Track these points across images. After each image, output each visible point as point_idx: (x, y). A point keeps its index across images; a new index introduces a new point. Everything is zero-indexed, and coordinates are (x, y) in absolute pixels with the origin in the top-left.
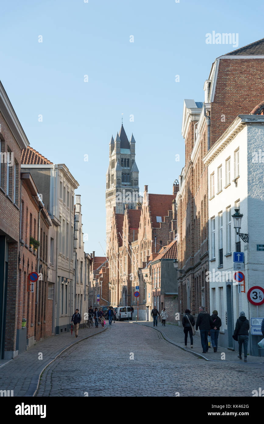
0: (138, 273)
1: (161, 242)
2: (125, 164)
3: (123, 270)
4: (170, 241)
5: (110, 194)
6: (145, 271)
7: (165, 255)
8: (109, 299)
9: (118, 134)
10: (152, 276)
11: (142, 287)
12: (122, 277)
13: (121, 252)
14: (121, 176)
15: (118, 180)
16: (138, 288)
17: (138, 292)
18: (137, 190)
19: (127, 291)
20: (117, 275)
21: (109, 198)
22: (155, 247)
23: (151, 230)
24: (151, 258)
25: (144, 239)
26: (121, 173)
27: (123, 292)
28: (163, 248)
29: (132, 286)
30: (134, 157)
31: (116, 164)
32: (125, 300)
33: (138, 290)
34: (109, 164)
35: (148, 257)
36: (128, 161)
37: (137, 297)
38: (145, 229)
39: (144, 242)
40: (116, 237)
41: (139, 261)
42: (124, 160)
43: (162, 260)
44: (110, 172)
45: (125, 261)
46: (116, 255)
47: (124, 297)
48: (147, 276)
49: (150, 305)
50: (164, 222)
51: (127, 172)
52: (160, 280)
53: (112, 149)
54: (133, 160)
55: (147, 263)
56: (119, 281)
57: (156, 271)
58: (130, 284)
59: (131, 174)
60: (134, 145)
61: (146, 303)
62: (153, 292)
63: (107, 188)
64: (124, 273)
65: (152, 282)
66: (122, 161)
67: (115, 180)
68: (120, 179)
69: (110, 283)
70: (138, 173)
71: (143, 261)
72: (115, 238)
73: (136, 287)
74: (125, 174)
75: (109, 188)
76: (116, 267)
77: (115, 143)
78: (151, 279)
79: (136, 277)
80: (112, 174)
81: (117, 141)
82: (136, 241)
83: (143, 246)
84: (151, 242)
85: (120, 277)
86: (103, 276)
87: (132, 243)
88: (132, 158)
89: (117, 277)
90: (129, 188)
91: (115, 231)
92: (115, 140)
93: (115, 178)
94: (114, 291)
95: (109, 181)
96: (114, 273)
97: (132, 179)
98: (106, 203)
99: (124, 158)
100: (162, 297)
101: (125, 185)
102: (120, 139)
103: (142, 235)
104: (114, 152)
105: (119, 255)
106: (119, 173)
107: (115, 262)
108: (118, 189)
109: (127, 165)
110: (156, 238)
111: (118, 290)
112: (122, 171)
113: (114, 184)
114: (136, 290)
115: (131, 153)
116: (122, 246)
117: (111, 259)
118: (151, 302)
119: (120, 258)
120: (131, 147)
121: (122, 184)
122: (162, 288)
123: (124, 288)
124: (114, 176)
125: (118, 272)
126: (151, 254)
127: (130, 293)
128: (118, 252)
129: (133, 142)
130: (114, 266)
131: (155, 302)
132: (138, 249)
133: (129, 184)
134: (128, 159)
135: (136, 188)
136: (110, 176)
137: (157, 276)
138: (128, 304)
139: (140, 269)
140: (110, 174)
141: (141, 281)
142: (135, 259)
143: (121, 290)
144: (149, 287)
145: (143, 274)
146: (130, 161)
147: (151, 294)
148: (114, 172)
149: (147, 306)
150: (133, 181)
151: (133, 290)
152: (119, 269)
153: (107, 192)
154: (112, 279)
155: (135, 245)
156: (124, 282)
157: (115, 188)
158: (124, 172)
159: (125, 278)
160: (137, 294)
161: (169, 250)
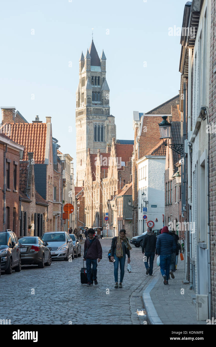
0: (108, 203)
1: (124, 181)
2: (95, 82)
3: (96, 199)
4: (130, 181)
5: (80, 113)
6: (113, 203)
7: (126, 193)
8: (84, 221)
9: (88, 51)
10: (117, 206)
11: (110, 213)
12: (95, 205)
13: (94, 185)
14: (91, 95)
15: (88, 98)
16: (107, 214)
17: (107, 217)
18: (108, 109)
19: (99, 215)
20: (91, 203)
21: (79, 117)
22: (120, 184)
23: (117, 172)
24: (117, 193)
25: (112, 178)
26: (91, 92)
27: (96, 217)
28: (125, 186)
29: (103, 212)
30: (104, 75)
31: (86, 83)
32: (97, 222)
33: (107, 216)
34: (79, 81)
35: (115, 192)
36: (99, 79)
37: (106, 220)
38: (113, 170)
39: (112, 180)
40: (91, 173)
41: (108, 194)
42: (94, 78)
43: (124, 196)
44: (80, 90)
45: (97, 192)
46: (90, 187)
47: (97, 220)
48: (114, 206)
49: (116, 227)
50: (127, 166)
51: (98, 90)
52: (123, 209)
53: (82, 66)
54: (104, 78)
55: (114, 196)
56: (92, 208)
57: (120, 203)
58: (101, 211)
59: (102, 92)
60: (105, 62)
61: (113, 225)
62: (118, 218)
63: (77, 107)
64: (96, 202)
65: (118, 210)
66: (92, 79)
67: (85, 99)
68: (90, 98)
69: (86, 209)
70: (109, 91)
71: (111, 195)
72: (89, 173)
73: (106, 213)
74: (96, 93)
75: (79, 106)
76: (90, 196)
77: (86, 60)
78: (117, 208)
79: (106, 206)
80: (82, 92)
81: (87, 58)
82: (106, 179)
83: (111, 183)
84: (117, 181)
85: (93, 204)
86: (80, 203)
87: (103, 179)
88: (103, 76)
89: (91, 204)
90: (100, 107)
91: (90, 168)
92: (85, 57)
93: (85, 97)
94: (89, 215)
95: (79, 99)
96: (89, 201)
97: (103, 98)
98: (76, 122)
99: (95, 76)
100: (123, 221)
101: (96, 104)
102: (90, 56)
103: (111, 175)
104: (84, 69)
105: (93, 187)
106: (89, 92)
107: (89, 193)
108: (88, 108)
109: (97, 83)
110: (120, 178)
111: (92, 214)
112: (93, 89)
113: (84, 103)
114: (106, 216)
115: (102, 70)
116: (95, 180)
117: (86, 190)
118: (116, 224)
119: (93, 190)
120: (102, 65)
121: (93, 103)
122: (124, 215)
123: (97, 213)
124: (84, 94)
125: (92, 201)
126: (117, 190)
127: (101, 217)
128: (92, 184)
129: (104, 59)
130: (89, 196)
131: (119, 225)
132: (108, 184)
133: (99, 102)
134: (99, 77)
135: (107, 107)
136: (80, 94)
137: (121, 206)
138: (100, 225)
139: (109, 200)
140: (80, 93)
141: (110, 209)
142: (106, 192)
143: (94, 214)
144: (115, 214)
145: (111, 204)
146: (100, 79)
147: (116, 219)
148: (84, 90)
149: (114, 227)
150: (104, 100)
151: (103, 215)
152: (92, 198)
153: (77, 110)
154: (87, 206)
155: (105, 181)
156: (97, 208)
157: (85, 108)
158: (94, 91)
159: (98, 206)
160: (107, 219)
161: (129, 189)
